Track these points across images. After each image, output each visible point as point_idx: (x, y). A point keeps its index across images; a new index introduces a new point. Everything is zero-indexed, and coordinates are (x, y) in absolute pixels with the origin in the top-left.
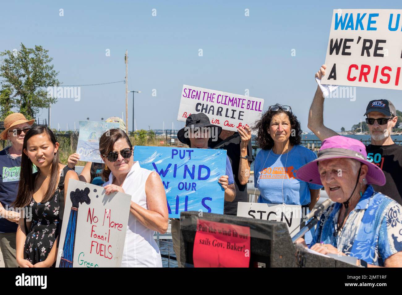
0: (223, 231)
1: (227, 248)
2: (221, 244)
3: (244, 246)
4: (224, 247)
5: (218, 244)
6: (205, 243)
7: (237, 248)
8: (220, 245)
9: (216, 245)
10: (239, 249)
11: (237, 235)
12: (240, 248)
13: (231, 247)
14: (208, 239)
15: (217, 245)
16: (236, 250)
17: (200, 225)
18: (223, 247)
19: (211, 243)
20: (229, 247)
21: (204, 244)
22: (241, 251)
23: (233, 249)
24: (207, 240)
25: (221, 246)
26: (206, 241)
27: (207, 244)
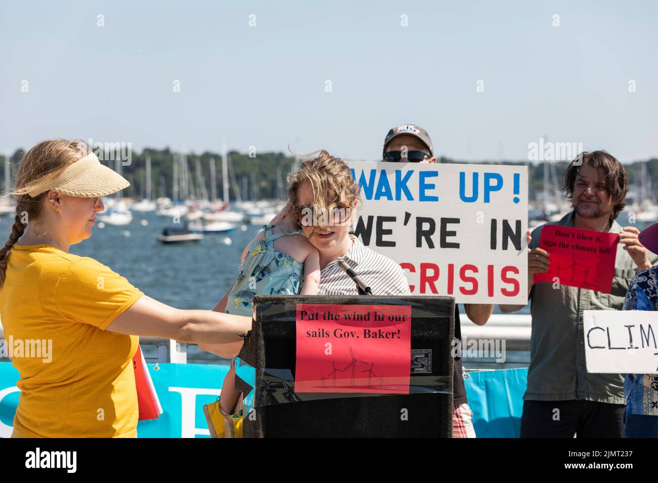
0: (354, 316)
1: (365, 337)
2: (352, 333)
3: (399, 331)
4: (358, 337)
5: (345, 333)
6: (318, 335)
7: (384, 335)
8: (350, 334)
9: (341, 336)
10: (388, 336)
11: (383, 318)
12: (391, 334)
13: (372, 335)
14: (323, 330)
15: (343, 335)
16: (383, 337)
17: (302, 312)
18: (356, 336)
19: (331, 333)
20: (367, 336)
21: (316, 336)
22: (393, 337)
23: (376, 337)
24: (321, 331)
25: (353, 336)
26: (319, 332)
27: (323, 336)
